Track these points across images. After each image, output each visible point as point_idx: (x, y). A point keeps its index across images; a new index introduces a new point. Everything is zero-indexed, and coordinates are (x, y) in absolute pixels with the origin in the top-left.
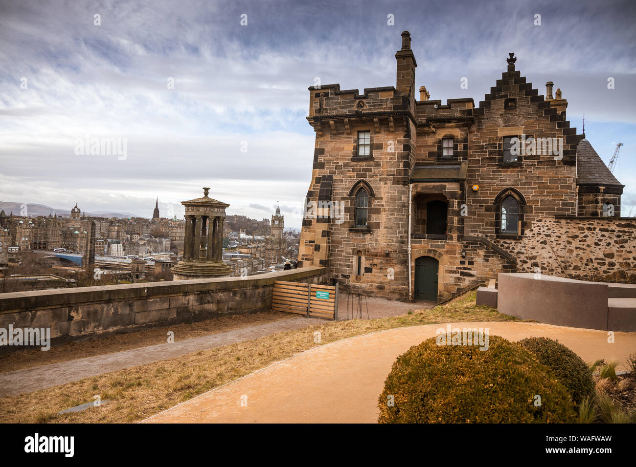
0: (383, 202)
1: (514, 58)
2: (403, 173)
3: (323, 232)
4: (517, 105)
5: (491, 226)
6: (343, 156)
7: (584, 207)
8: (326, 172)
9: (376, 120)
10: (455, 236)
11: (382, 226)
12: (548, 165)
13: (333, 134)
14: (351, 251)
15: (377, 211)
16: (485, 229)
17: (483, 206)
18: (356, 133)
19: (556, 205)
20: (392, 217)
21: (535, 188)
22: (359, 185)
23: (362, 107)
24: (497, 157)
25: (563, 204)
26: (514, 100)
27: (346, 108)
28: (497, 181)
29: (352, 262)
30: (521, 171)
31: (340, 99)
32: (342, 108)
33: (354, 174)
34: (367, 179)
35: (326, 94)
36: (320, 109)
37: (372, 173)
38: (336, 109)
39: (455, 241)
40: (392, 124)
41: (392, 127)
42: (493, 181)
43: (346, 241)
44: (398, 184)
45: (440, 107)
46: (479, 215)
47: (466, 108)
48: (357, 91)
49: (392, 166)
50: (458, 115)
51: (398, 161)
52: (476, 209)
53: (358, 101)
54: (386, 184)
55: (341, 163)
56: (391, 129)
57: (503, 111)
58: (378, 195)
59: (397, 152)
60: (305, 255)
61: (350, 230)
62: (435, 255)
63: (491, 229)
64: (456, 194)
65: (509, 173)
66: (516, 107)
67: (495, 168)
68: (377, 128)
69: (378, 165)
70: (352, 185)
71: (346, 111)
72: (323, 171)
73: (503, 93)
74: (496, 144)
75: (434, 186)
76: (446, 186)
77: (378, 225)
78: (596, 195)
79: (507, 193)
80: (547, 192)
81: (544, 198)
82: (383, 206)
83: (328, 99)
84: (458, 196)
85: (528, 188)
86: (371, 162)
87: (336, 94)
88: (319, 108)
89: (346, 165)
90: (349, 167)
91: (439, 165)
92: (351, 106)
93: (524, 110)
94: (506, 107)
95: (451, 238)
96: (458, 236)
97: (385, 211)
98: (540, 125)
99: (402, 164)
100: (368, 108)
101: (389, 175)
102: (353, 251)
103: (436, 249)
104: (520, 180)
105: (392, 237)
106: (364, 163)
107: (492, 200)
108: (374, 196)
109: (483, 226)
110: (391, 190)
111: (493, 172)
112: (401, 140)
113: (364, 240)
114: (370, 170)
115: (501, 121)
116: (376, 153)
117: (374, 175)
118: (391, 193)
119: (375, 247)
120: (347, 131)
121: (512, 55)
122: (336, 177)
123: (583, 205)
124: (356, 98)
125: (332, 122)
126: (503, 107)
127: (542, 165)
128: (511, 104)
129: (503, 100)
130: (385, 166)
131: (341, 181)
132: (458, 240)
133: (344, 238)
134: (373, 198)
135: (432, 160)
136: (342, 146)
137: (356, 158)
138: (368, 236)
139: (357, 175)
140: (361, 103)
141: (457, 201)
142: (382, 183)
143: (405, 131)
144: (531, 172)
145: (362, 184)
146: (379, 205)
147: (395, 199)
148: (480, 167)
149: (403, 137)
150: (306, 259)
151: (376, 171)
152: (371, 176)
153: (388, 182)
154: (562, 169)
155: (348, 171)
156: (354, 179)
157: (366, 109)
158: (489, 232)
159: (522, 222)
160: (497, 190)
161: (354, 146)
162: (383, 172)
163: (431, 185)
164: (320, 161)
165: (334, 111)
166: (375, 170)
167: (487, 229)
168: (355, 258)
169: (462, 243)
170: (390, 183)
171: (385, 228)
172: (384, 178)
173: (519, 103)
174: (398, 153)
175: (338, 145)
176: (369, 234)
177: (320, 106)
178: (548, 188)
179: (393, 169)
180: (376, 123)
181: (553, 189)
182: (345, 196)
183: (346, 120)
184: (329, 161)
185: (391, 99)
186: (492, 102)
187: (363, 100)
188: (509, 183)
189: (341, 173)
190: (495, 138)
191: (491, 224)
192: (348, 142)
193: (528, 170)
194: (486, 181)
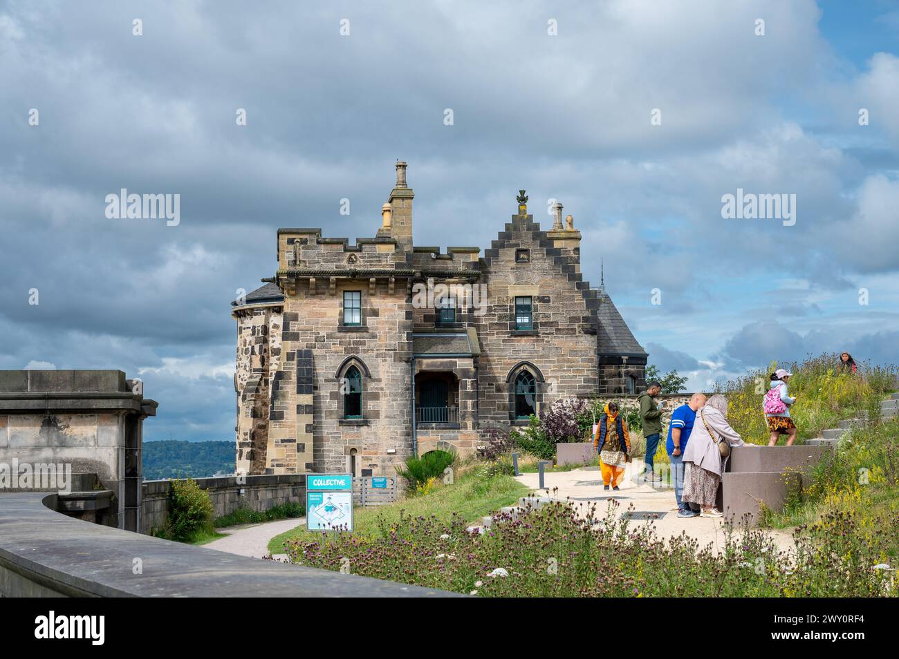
0: (383, 385)
1: (525, 196)
2: (406, 348)
3: (307, 426)
4: (531, 258)
5: (504, 410)
6: (325, 324)
7: (606, 382)
8: (301, 345)
9: (373, 280)
10: (470, 424)
11: (382, 415)
12: (567, 334)
13: (311, 295)
14: (342, 450)
15: (375, 396)
16: (496, 414)
17: (492, 385)
18: (342, 294)
19: (577, 382)
20: (395, 403)
21: (554, 362)
22: (349, 363)
23: (353, 262)
24: (508, 322)
25: (586, 381)
26: (526, 251)
27: (333, 262)
28: (509, 353)
29: (344, 464)
30: (537, 341)
31: (323, 249)
32: (327, 261)
33: (342, 348)
34: (360, 356)
35: (304, 242)
36: (295, 261)
37: (366, 347)
38: (318, 262)
39: (470, 430)
40: (392, 286)
41: (391, 289)
42: (504, 353)
43: (334, 437)
44: (400, 361)
45: (439, 257)
46: (489, 397)
47: (472, 260)
48: (347, 240)
49: (391, 337)
50: (462, 268)
51: (400, 333)
52: (485, 388)
53: (348, 254)
54: (385, 361)
55: (323, 333)
56: (390, 292)
57: (513, 264)
58: (374, 375)
59: (398, 320)
60: (277, 460)
61: (341, 423)
62: (446, 448)
63: (504, 414)
64: (469, 372)
65: (523, 343)
66: (528, 259)
67: (506, 337)
68: (372, 289)
69: (374, 337)
70: (339, 363)
71: (332, 267)
72: (297, 343)
73: (513, 241)
74: (506, 306)
75: (442, 363)
76: (456, 362)
77: (376, 414)
78: (619, 367)
79: (522, 368)
80: (568, 367)
81: (564, 374)
82: (382, 389)
83: (308, 248)
84: (471, 374)
85: (546, 362)
86: (365, 334)
87: (319, 243)
88: (293, 258)
89: (330, 336)
90: (334, 338)
91: (438, 332)
92: (339, 260)
93: (538, 266)
94: (517, 258)
95: (465, 427)
96: (473, 423)
97: (385, 395)
98: (558, 285)
99: (404, 336)
100: (362, 264)
101: (389, 350)
102: (345, 450)
103: (447, 441)
104: (536, 352)
105: (396, 428)
106: (354, 334)
107: (504, 377)
108: (370, 377)
109: (494, 410)
110: (393, 369)
111: (504, 341)
112: (401, 305)
113: (358, 435)
114: (364, 344)
115: (511, 278)
116: (370, 321)
117: (368, 350)
118: (392, 373)
119: (374, 442)
120: (331, 292)
121: (522, 192)
122: (316, 352)
123: (605, 379)
124: (346, 250)
125: (312, 280)
126: (514, 258)
127: (560, 334)
128: (521, 255)
129: (514, 250)
130: (384, 339)
131: (324, 357)
132: (474, 428)
133: (331, 433)
134: (369, 380)
135: (430, 326)
136: (323, 310)
137: (344, 327)
138: (364, 429)
139: (345, 349)
140: (353, 257)
141: (470, 380)
142: (380, 360)
143: (409, 295)
144: (549, 342)
145: (353, 362)
146: (377, 388)
147: (397, 381)
148: (487, 334)
149: (404, 300)
150: (277, 465)
151: (372, 344)
152: (365, 351)
153: (387, 358)
154: (582, 339)
155: (333, 344)
156: (341, 355)
157: (361, 265)
158: (502, 418)
159: (540, 404)
160: (509, 364)
161: (341, 311)
162: (381, 345)
163: (437, 362)
164: (292, 330)
165: (316, 265)
166: (370, 344)
167: (499, 414)
168: (348, 458)
169: (478, 432)
170: (390, 360)
171: (386, 417)
172: (382, 354)
173: (533, 255)
174: (399, 322)
175: (317, 309)
176: (366, 427)
177: (296, 256)
178: (568, 361)
179: (393, 342)
180: (372, 283)
181: (574, 362)
182: (331, 377)
183: (333, 278)
184: (304, 331)
185: (393, 254)
186: (501, 251)
187: (356, 254)
188: (524, 356)
189: (323, 347)
190: (505, 299)
191: (504, 407)
192: (331, 306)
193: (546, 339)
194: (496, 353)
